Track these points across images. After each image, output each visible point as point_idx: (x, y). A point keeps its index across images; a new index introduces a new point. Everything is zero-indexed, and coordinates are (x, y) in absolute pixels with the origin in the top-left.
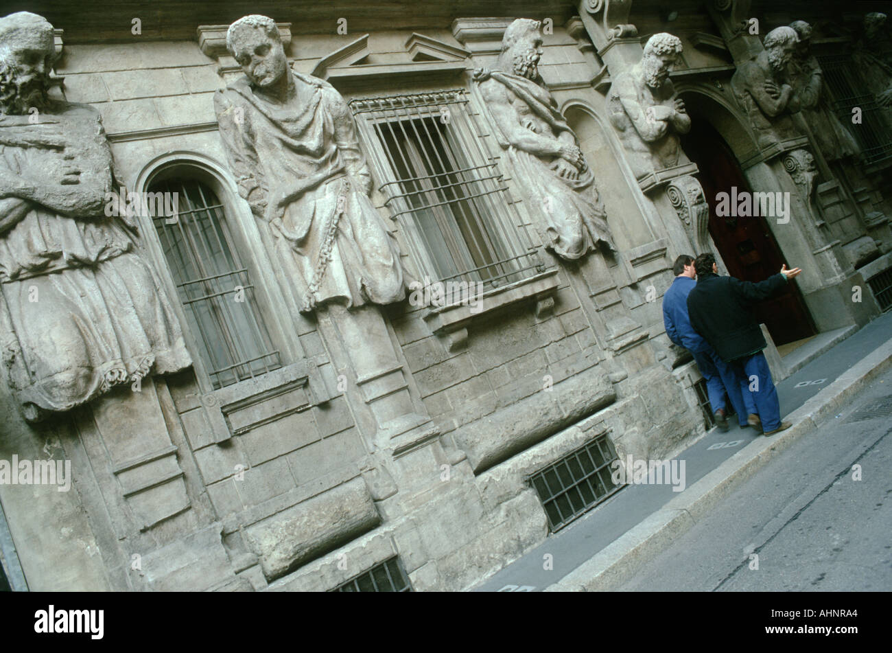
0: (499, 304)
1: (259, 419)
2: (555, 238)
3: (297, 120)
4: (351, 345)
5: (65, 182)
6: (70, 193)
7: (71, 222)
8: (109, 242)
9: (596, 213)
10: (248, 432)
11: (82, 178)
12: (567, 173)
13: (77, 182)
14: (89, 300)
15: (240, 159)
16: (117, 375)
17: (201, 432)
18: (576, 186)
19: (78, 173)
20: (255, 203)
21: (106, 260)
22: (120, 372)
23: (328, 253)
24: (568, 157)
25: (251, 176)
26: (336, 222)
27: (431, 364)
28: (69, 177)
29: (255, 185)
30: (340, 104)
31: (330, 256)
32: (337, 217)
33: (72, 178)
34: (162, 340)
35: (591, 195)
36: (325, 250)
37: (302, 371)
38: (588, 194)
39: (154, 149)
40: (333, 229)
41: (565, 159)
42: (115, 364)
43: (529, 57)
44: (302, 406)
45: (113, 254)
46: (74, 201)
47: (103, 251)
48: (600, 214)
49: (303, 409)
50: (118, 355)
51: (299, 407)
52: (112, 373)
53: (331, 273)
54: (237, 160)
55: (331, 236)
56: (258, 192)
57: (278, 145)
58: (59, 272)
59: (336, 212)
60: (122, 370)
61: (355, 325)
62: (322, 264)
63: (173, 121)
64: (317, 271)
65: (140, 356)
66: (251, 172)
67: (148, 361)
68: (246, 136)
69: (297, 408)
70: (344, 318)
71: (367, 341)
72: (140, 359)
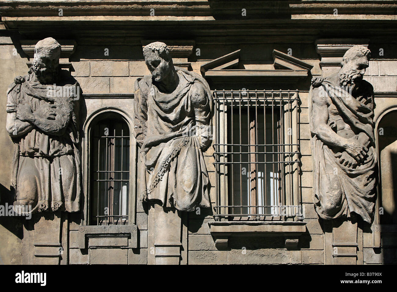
0: (253, 231)
1: (102, 245)
2: (317, 202)
3: (169, 102)
4: (158, 225)
5: (49, 118)
6: (47, 124)
7: (47, 137)
8: (61, 148)
9: (359, 193)
10: (96, 249)
11: (56, 118)
12: (345, 162)
13: (54, 119)
14: (44, 172)
15: (137, 117)
16: (44, 206)
17: (75, 241)
18: (349, 172)
19: (55, 115)
20: (139, 141)
21: (57, 156)
22: (45, 206)
23: (161, 177)
24: (350, 152)
25: (140, 127)
26: (169, 161)
27: (202, 249)
28: (51, 116)
29: (141, 132)
30: (199, 95)
31: (162, 178)
32: (170, 159)
33: (52, 116)
34: (69, 197)
35: (361, 181)
36: (160, 175)
37: (129, 230)
38: (358, 180)
39: (102, 104)
40: (167, 165)
41: (347, 152)
42: (45, 202)
43: (350, 76)
44: (124, 246)
45: (61, 154)
46: (49, 128)
47: (56, 152)
48: (363, 195)
49: (124, 248)
50: (47, 198)
51: (123, 246)
52: (42, 206)
53: (160, 187)
54: (136, 118)
55: (165, 168)
56: (141, 136)
57: (155, 114)
58: (38, 157)
59: (170, 156)
60: (46, 205)
61: (164, 216)
62: (156, 181)
63: (115, 91)
64: (153, 184)
65: (56, 202)
66: (141, 125)
67: (59, 205)
68: (142, 106)
69: (121, 246)
70: (160, 211)
71: (168, 226)
72: (56, 203)
